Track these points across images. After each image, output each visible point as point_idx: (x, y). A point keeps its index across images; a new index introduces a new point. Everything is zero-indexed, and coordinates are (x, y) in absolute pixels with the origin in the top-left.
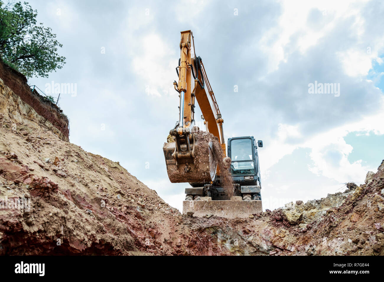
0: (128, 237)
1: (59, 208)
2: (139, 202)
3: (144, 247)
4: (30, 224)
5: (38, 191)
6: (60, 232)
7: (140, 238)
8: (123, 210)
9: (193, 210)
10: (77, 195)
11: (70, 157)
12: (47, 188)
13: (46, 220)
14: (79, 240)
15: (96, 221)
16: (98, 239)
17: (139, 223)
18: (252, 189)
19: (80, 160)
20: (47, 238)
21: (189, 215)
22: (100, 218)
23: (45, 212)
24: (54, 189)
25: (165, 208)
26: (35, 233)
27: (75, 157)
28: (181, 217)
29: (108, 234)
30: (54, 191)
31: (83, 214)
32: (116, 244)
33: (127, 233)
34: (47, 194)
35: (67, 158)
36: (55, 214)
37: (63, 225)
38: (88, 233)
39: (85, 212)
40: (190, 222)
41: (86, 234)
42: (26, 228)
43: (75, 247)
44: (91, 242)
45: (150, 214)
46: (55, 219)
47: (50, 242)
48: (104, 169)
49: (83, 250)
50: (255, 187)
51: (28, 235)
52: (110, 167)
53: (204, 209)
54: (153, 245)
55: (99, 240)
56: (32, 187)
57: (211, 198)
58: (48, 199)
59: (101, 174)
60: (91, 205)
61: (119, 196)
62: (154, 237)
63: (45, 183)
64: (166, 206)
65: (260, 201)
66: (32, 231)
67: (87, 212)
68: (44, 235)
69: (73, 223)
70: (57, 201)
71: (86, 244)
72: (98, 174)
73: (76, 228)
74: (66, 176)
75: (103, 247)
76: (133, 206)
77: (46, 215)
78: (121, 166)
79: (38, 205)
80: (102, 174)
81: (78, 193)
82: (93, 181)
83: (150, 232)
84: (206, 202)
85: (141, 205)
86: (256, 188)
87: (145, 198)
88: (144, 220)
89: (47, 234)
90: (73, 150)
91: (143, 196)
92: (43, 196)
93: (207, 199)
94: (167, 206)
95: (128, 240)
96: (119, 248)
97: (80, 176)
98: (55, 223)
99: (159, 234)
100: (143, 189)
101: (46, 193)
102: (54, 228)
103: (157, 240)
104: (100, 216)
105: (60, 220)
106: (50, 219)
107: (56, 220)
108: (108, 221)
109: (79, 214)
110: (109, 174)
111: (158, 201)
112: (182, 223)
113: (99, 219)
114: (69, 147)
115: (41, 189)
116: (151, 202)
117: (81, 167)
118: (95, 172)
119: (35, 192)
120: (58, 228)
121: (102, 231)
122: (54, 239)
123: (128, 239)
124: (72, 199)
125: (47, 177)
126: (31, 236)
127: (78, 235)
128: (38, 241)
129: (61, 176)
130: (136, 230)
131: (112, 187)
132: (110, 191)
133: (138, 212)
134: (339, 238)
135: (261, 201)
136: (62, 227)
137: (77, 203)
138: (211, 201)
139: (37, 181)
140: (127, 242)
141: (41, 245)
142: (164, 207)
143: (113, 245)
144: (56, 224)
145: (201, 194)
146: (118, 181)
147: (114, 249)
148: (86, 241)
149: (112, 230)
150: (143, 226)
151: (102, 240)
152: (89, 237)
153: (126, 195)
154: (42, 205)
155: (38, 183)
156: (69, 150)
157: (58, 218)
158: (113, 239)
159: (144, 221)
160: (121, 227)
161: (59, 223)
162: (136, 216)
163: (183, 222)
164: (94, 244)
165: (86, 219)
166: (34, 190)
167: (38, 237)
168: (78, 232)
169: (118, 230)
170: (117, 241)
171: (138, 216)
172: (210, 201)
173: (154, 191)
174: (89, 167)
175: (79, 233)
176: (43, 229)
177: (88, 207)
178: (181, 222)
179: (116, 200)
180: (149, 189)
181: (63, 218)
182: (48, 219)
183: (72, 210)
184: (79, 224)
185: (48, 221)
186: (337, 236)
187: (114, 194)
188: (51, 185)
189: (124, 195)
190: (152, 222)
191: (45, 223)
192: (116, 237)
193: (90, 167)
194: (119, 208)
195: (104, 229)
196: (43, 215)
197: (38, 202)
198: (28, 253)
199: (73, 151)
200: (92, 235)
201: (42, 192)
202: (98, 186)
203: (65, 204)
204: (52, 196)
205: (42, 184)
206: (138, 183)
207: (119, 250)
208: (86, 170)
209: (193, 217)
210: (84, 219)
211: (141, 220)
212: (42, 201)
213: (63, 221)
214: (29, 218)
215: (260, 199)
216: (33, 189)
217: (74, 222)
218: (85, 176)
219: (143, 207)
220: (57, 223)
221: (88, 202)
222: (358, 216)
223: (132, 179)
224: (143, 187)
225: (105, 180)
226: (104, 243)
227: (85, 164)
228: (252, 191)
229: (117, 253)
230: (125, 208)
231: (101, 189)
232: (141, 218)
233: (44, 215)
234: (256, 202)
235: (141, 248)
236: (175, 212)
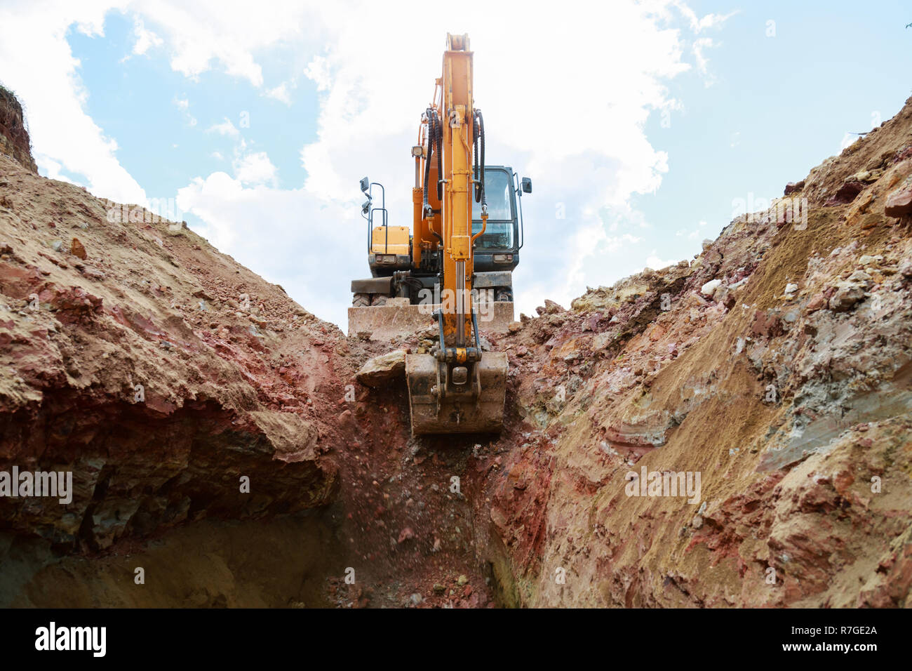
0: (245, 386)
1: (112, 342)
2: (252, 316)
3: (274, 403)
4: (75, 375)
5: (71, 314)
6: (128, 384)
7: (264, 387)
8: (222, 335)
9: (371, 325)
10: (136, 314)
11: (65, 216)
12: (86, 307)
13: (101, 367)
14: (161, 396)
15: (183, 362)
16: (194, 393)
17: (259, 358)
18: (495, 278)
19: (93, 223)
20: (110, 396)
21: (361, 338)
22: (187, 355)
23: (93, 351)
24: (97, 308)
25: (309, 324)
26: (87, 388)
27: (80, 215)
28: (345, 343)
29: (208, 383)
30: (97, 311)
31: (156, 350)
32: (225, 400)
33: (242, 379)
34: (87, 319)
35: (61, 219)
36: (113, 354)
37: (131, 373)
38: (172, 383)
39: (158, 346)
40: (364, 351)
41: (170, 385)
42: (72, 381)
43: (156, 409)
44: (182, 400)
45: (279, 340)
46: (114, 363)
47: (114, 402)
48: (153, 241)
49: (170, 413)
50: (502, 275)
51: (77, 393)
52: (167, 235)
53: (395, 324)
54: (293, 398)
55: (196, 395)
56: (57, 307)
57: (408, 300)
58: (92, 328)
59: (149, 253)
60: (165, 333)
61: (201, 302)
62: (293, 384)
63: (80, 299)
64: (310, 320)
65: (510, 302)
66: (83, 387)
67: (163, 345)
68: (104, 393)
69: (144, 369)
70: (106, 330)
71: (175, 403)
72: (141, 254)
73: (150, 376)
74: (104, 277)
75: (204, 406)
76: (241, 325)
77: (97, 356)
78: (191, 233)
79: (75, 340)
80: (151, 253)
81: (135, 309)
82: (135, 272)
83: (282, 374)
84: (398, 308)
85: (258, 323)
86: (502, 278)
87: (261, 306)
88: (268, 352)
89: (107, 390)
90: (70, 199)
91: (255, 301)
92: (80, 322)
93: (400, 303)
94: (313, 320)
95: (246, 392)
96: (231, 407)
97: (102, 261)
98: (117, 370)
99: (302, 377)
100: (254, 284)
101: (84, 316)
102: (117, 379)
103: (299, 389)
104: (187, 351)
105: (125, 364)
106: (106, 364)
107: (117, 365)
108: (203, 359)
109: (150, 350)
110: (169, 253)
111: (291, 310)
112: (347, 355)
113: (186, 357)
114: (58, 192)
115: (75, 309)
116: (275, 313)
117: (99, 240)
118: (135, 249)
119: (64, 317)
120: (123, 378)
121: (197, 380)
122: (122, 397)
123: (245, 390)
124: (127, 323)
125: (80, 287)
126: (83, 395)
127: (158, 389)
128: (93, 401)
129: (95, 277)
130: (255, 373)
131: (183, 283)
132: (179, 292)
133: (254, 337)
134: (625, 369)
135: (512, 304)
136: (130, 376)
137: (139, 331)
138: (409, 305)
139: (63, 296)
140: (244, 395)
141: (101, 408)
142: (305, 322)
143: (222, 403)
144: (119, 372)
145: (388, 291)
146: (193, 268)
147: (223, 408)
148: (173, 398)
149: (212, 375)
150: (266, 364)
151: (200, 395)
152: (177, 391)
153: (217, 299)
154: (85, 339)
155: (66, 298)
156: (59, 198)
157: (120, 361)
158: (219, 392)
159: (268, 355)
160: (228, 370)
161: (123, 370)
162: (250, 346)
163: (349, 352)
164: (187, 401)
165: (164, 359)
166: (62, 312)
167: (94, 394)
168: (155, 383)
169: (224, 375)
170: (226, 395)
171: (254, 345)
172: (406, 306)
173: (279, 286)
174: (117, 238)
175: (159, 385)
176: (99, 382)
177: (161, 336)
178: (347, 352)
179: (203, 315)
180: (266, 283)
181: (128, 360)
182: (102, 364)
183: (135, 343)
184: (155, 369)
185: (104, 367)
186: (622, 364)
187: (190, 298)
188: (91, 301)
189: (213, 300)
190: (285, 355)
191: (99, 372)
192: (222, 388)
193: (121, 239)
194: (213, 332)
195: (201, 375)
196: (91, 358)
197: (74, 333)
198: (82, 422)
199: (71, 202)
200: (182, 386)
201: (78, 315)
202: (149, 282)
203: (122, 334)
204: (95, 320)
205: (74, 300)
206: (239, 270)
207: (232, 410)
208: (112, 246)
209: (370, 341)
210: (160, 359)
211: (261, 353)
212: (81, 333)
213: (130, 366)
214: (71, 364)
215: (511, 299)
216: (58, 311)
217: (146, 366)
218: (113, 262)
219: (262, 326)
220: (120, 370)
221: (158, 326)
222: (661, 330)
223: (223, 261)
224: (252, 281)
225: (161, 269)
226: (205, 400)
227: (108, 231)
228: (494, 284)
229: (229, 415)
230: (226, 330)
231: (156, 290)
232: (262, 349)
233: (94, 357)
234: (502, 304)
235: (270, 404)
236: (330, 332)
